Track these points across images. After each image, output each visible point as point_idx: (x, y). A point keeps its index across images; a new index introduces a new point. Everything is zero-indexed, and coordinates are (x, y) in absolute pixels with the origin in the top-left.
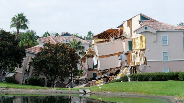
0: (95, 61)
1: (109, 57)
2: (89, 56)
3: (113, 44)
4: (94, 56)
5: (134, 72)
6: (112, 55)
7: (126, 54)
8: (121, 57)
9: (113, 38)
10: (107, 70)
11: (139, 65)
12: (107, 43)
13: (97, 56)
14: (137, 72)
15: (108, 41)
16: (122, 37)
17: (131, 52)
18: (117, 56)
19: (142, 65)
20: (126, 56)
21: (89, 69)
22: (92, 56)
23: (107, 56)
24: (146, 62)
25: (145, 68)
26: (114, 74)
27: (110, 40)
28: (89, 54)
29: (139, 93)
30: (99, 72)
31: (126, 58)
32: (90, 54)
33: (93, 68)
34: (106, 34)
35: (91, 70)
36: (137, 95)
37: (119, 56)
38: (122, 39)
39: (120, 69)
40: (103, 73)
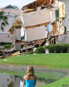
0: (22, 33)
1: (35, 28)
2: (17, 27)
3: (40, 13)
4: (21, 27)
5: (53, 43)
6: (39, 25)
7: (53, 24)
8: (48, 27)
9: (40, 7)
10: (33, 41)
11: (58, 35)
12: (34, 12)
13: (24, 27)
14: (56, 43)
15: (35, 10)
16: (49, 6)
17: (57, 22)
18: (44, 26)
19: (61, 35)
20: (52, 26)
21: (17, 41)
22: (20, 27)
23: (33, 27)
24: (66, 31)
25: (65, 38)
26: (40, 45)
27: (37, 10)
28: (16, 24)
29: (44, 67)
30: (26, 43)
31: (52, 29)
32: (18, 25)
33: (21, 40)
34: (37, 4)
35: (19, 42)
36: (41, 69)
37: (46, 27)
38: (49, 8)
39: (46, 40)
40: (30, 45)
